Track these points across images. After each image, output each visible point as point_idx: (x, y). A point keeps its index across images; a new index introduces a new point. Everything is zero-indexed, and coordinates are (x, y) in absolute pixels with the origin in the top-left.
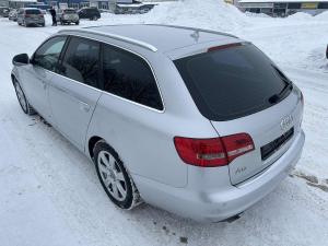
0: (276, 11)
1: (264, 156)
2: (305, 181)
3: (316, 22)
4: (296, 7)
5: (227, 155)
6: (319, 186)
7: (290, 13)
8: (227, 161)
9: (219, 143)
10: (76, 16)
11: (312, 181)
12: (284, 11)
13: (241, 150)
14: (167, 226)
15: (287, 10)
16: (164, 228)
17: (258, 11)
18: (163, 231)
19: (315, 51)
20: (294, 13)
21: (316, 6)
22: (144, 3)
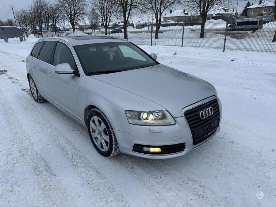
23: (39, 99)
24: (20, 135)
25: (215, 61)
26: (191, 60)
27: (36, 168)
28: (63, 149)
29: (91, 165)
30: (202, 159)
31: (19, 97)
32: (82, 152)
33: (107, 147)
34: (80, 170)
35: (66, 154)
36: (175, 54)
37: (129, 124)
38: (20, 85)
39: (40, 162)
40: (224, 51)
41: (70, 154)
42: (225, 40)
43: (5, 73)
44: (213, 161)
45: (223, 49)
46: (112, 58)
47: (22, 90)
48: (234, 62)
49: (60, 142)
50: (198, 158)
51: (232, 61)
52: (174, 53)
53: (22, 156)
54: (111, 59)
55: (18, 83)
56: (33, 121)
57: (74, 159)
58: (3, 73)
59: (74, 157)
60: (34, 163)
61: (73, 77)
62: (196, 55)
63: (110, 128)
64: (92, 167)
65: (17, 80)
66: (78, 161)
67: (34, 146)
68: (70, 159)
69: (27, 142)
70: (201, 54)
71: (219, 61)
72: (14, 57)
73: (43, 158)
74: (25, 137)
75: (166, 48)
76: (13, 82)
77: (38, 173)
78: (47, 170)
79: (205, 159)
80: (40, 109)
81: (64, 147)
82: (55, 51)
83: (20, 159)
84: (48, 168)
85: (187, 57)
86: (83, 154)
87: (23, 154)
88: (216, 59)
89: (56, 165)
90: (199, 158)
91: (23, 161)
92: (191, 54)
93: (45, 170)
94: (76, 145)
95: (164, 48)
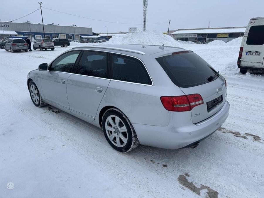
0: (199, 39)
1: (209, 109)
2: (233, 135)
3: (228, 47)
4: (213, 36)
5: (190, 104)
6: (241, 137)
7: (210, 41)
8: (190, 108)
9: (186, 98)
10: (52, 44)
11: (237, 134)
12: (205, 39)
13: (197, 103)
14: (153, 160)
15: (207, 39)
16: (152, 161)
17: (186, 40)
18: (151, 162)
19: (230, 64)
20: (212, 40)
21: (227, 36)
22: (102, 35)
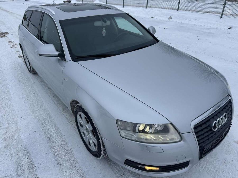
23: (32, 71)
24: (9, 116)
25: (211, 29)
26: (186, 26)
27: (20, 165)
28: (49, 138)
29: (77, 165)
30: (204, 167)
31: (15, 66)
32: (70, 145)
33: (95, 148)
34: (65, 172)
35: (52, 146)
36: (170, 18)
37: (121, 137)
38: (17, 51)
39: (24, 157)
40: (221, 17)
41: (57, 146)
42: (225, 5)
43: (6, 35)
44: (216, 171)
45: (221, 15)
46: (105, 33)
47: (18, 57)
48: (231, 30)
49: (48, 129)
50: (198, 165)
51: (230, 28)
52: (169, 16)
53: (6, 147)
54: (104, 35)
55: (16, 48)
56: (24, 98)
57: (60, 155)
58: (4, 36)
59: (60, 152)
60: (17, 156)
61: (59, 60)
62: (192, 20)
63: (98, 133)
64: (78, 169)
65: (15, 44)
66: (64, 158)
67: (21, 133)
68: (55, 155)
69: (14, 127)
70: (197, 20)
71: (215, 28)
72: (17, 18)
73: (28, 150)
74: (13, 119)
75: (161, 11)
76: (11, 47)
77: (20, 173)
78: (30, 169)
79: (207, 166)
80: (33, 82)
81: (51, 136)
82: (42, 23)
83: (4, 151)
84: (31, 166)
85: (183, 22)
86: (70, 148)
87: (8, 144)
88: (212, 26)
89: (41, 163)
90: (200, 165)
91: (7, 154)
92: (186, 19)
93: (27, 168)
94: (64, 135)
95: (160, 11)
